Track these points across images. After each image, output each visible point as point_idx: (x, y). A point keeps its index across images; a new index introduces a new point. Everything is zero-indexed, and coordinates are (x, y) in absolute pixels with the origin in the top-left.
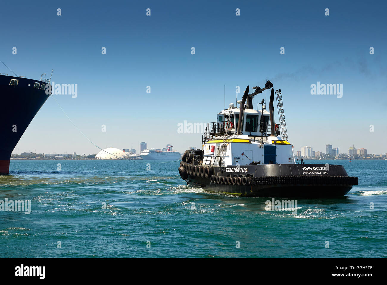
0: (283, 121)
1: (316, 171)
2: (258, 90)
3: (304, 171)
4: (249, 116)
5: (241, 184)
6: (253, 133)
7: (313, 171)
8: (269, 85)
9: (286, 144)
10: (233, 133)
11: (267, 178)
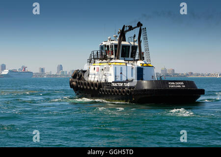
0: (147, 50)
1: (178, 85)
2: (131, 28)
3: (170, 85)
4: (124, 46)
5: (126, 94)
6: (126, 59)
7: (176, 85)
8: (139, 25)
9: (150, 66)
10: (112, 59)
11: (145, 90)
